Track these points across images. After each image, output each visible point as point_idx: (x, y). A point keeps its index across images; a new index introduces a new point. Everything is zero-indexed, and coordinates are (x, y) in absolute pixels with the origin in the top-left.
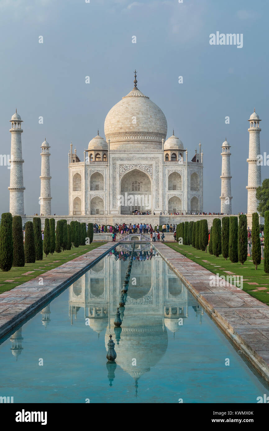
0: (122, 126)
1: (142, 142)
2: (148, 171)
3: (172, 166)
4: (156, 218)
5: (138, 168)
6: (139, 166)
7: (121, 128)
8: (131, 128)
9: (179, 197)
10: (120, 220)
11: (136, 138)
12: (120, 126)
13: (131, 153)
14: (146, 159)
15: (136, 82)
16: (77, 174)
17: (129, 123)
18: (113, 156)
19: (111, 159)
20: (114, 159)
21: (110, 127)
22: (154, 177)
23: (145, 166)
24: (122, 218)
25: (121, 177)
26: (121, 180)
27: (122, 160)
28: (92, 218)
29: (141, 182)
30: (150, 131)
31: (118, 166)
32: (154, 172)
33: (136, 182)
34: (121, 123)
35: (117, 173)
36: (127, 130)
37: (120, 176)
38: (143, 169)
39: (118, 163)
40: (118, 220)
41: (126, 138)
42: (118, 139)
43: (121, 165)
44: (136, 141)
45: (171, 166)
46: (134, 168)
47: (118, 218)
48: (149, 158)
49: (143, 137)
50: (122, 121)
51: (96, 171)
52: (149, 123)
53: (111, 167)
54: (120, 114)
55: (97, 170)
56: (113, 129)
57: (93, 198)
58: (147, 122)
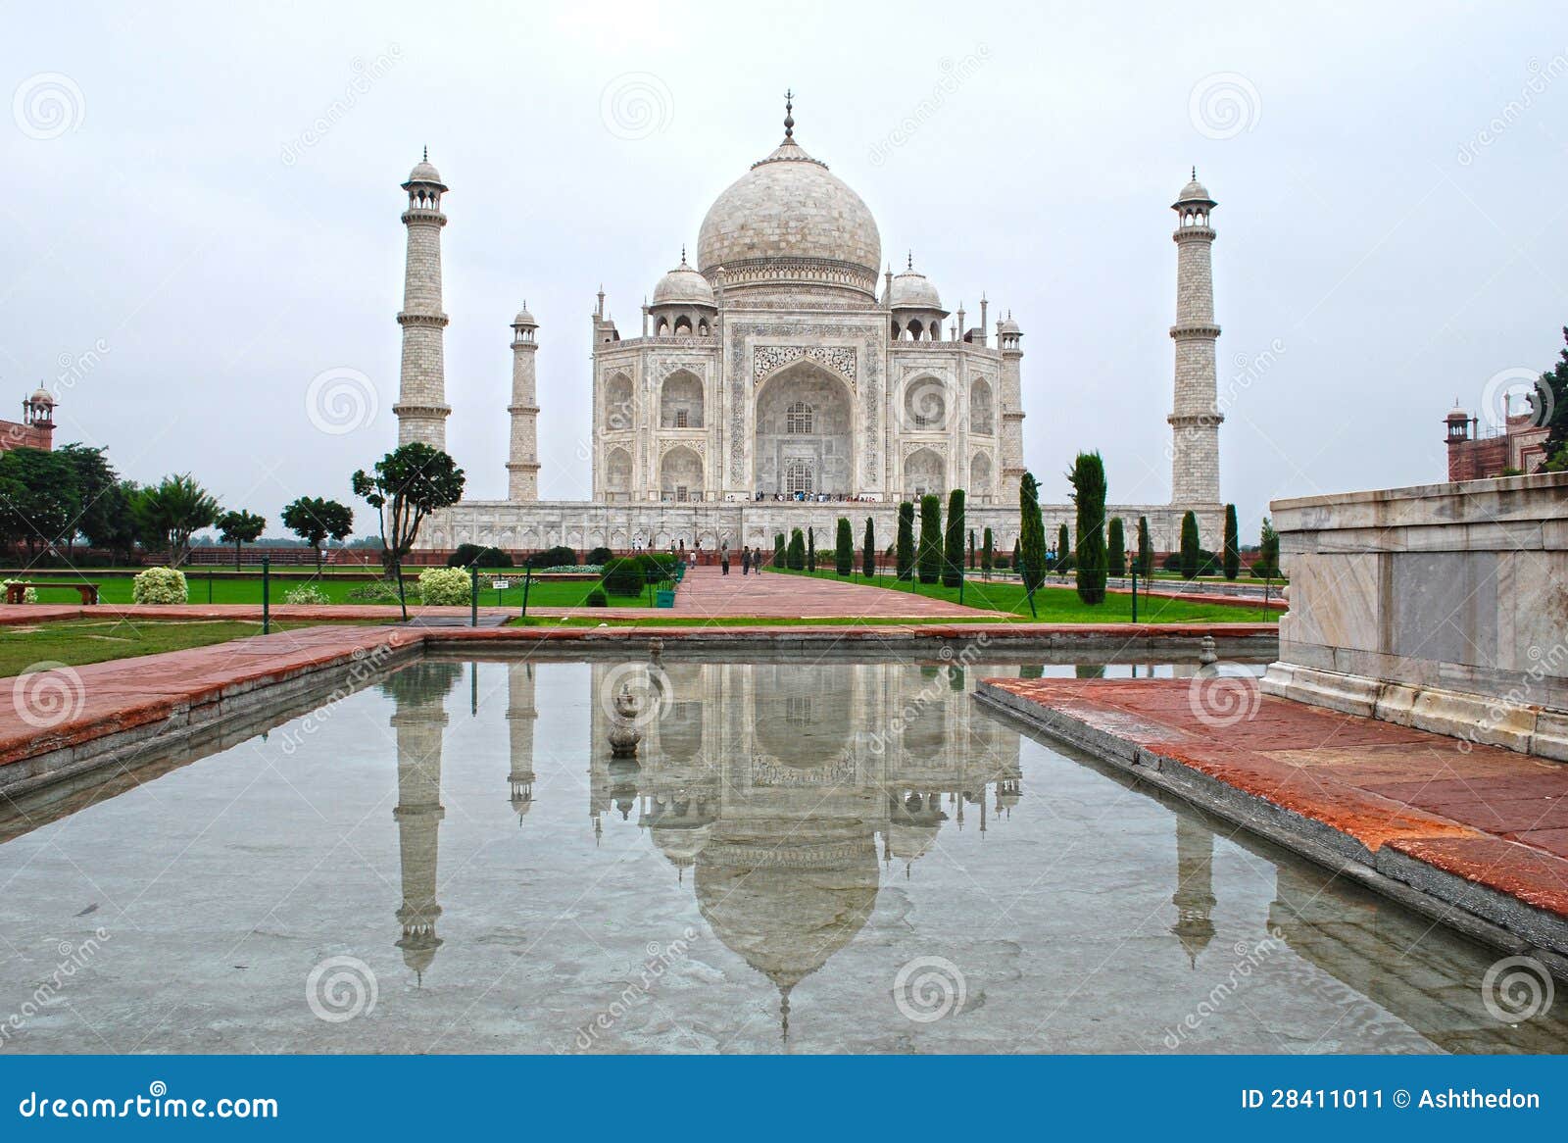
0: (755, 240)
1: (813, 290)
2: (843, 368)
3: (917, 355)
4: (887, 512)
5: (810, 358)
6: (813, 353)
7: (751, 247)
8: (783, 245)
9: (937, 450)
10: (767, 518)
11: (796, 277)
12: (748, 241)
13: (791, 313)
14: (837, 330)
15: (789, 124)
16: (621, 376)
17: (777, 231)
18: (735, 320)
19: (727, 331)
20: (737, 330)
21: (718, 245)
22: (861, 389)
23: (832, 353)
24: (775, 511)
25: (761, 386)
26: (757, 395)
27: (760, 333)
28: (671, 512)
29: (815, 407)
30: (837, 257)
31: (749, 351)
32: (861, 373)
33: (800, 405)
34: (751, 232)
35: (747, 372)
36: (770, 253)
37: (755, 382)
38: (828, 363)
39: (751, 340)
40: (761, 516)
41: (767, 276)
42: (741, 279)
43: (757, 348)
44: (797, 286)
45: (912, 355)
46: (799, 359)
47: (760, 511)
48: (845, 330)
49: (817, 274)
50: (754, 226)
51: (680, 366)
52: (836, 234)
53: (728, 354)
54: (748, 205)
55: (684, 365)
56: (726, 250)
57: (670, 452)
58: (830, 231)
